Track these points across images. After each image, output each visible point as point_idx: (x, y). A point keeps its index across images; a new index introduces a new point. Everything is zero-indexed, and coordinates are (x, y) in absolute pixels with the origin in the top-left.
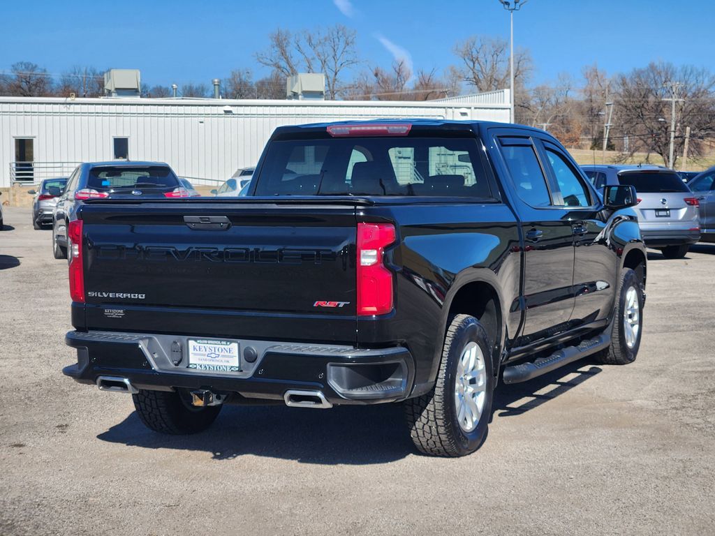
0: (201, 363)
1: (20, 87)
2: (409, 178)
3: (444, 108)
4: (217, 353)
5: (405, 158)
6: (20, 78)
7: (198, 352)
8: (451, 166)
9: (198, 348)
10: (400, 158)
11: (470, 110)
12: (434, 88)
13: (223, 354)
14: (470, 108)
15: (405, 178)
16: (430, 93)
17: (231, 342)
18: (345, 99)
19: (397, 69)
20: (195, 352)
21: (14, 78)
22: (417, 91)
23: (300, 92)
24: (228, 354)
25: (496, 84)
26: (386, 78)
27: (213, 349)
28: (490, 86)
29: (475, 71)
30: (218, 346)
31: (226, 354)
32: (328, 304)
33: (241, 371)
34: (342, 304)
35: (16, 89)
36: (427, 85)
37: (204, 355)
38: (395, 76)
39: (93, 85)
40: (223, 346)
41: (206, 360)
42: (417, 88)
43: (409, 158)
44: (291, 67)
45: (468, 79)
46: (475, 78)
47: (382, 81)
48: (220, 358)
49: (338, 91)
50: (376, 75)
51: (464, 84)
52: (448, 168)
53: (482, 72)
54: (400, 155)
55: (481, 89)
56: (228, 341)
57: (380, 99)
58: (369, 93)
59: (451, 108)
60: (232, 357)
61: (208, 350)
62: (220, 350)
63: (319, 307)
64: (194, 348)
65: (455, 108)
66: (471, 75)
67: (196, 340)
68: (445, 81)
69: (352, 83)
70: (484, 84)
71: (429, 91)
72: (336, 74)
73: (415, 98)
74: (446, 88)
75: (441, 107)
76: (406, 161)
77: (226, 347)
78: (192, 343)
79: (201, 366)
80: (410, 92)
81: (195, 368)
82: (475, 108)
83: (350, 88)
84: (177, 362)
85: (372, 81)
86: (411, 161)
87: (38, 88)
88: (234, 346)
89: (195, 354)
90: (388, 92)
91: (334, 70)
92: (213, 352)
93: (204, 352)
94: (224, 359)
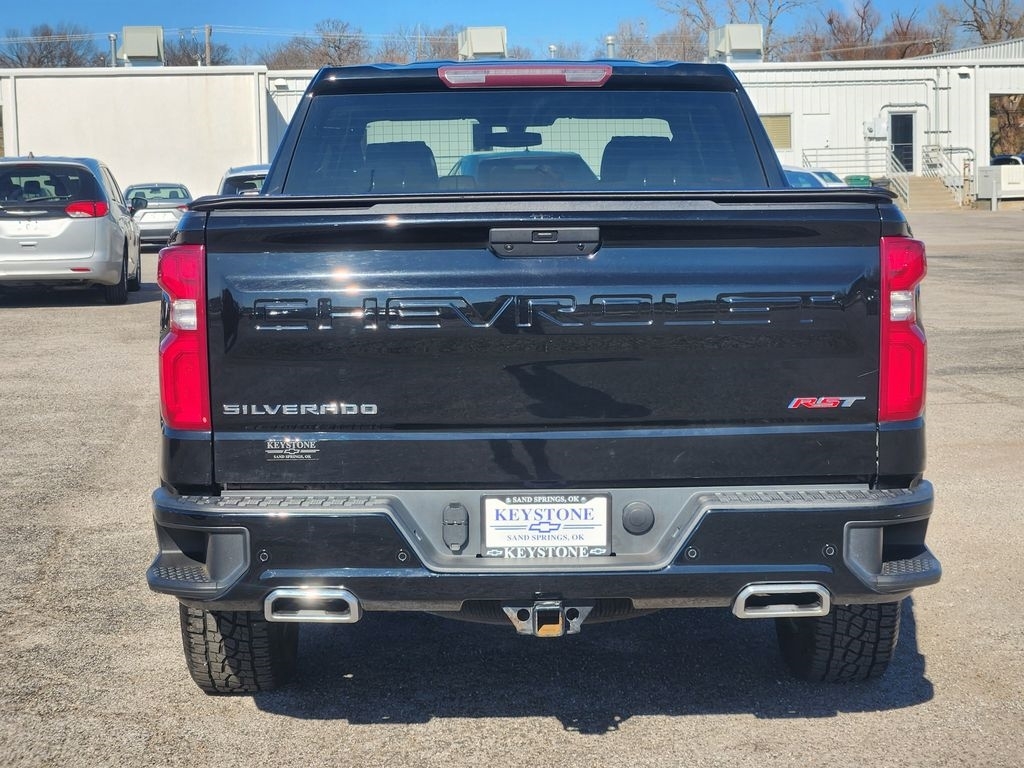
0: (513, 544)
1: (327, 54)
2: (884, 169)
3: (935, 67)
4: (554, 520)
5: (878, 139)
6: (326, 42)
7: (508, 523)
8: (945, 150)
9: (507, 515)
10: (871, 139)
11: (972, 69)
12: (915, 39)
13: (569, 522)
14: (973, 67)
15: (879, 169)
16: (910, 45)
17: (589, 497)
18: (782, 60)
19: (861, 13)
20: (501, 522)
21: (318, 42)
22: (889, 44)
23: (728, 52)
24: (583, 522)
25: (1009, 27)
26: (844, 24)
27: (545, 515)
28: (999, 32)
29: (977, 11)
30: (557, 507)
31: (577, 522)
32: (819, 403)
33: (613, 555)
34: (849, 401)
35: (321, 57)
36: (905, 34)
37: (522, 527)
38: (858, 22)
39: (425, 48)
40: (569, 507)
41: (526, 538)
42: (888, 39)
43: (884, 139)
44: (706, 15)
45: (965, 23)
46: (976, 20)
47: (839, 31)
48: (561, 532)
49: (775, 47)
50: (830, 22)
51: (959, 32)
52: (941, 152)
53: (987, 12)
54: (872, 135)
55: (985, 38)
56: (581, 495)
57: (835, 58)
58: (819, 49)
59: (946, 67)
60: (591, 527)
61: (532, 515)
62: (563, 514)
63: (802, 408)
64: (498, 515)
65: (952, 67)
66: (970, 17)
67: (503, 498)
68: (931, 27)
69: (794, 34)
70: (990, 30)
71: (906, 43)
72: (771, 22)
73: (886, 54)
74: (933, 37)
75: (931, 67)
76: (880, 143)
77: (576, 507)
78: (493, 505)
79: (515, 552)
80: (878, 46)
81: (502, 556)
82: (981, 67)
83: (790, 42)
84: (456, 548)
85: (824, 30)
86: (887, 143)
87: (351, 55)
88: (598, 505)
89: (499, 528)
90: (848, 47)
91: (768, 16)
92: (545, 519)
93: (522, 522)
94: (570, 533)
